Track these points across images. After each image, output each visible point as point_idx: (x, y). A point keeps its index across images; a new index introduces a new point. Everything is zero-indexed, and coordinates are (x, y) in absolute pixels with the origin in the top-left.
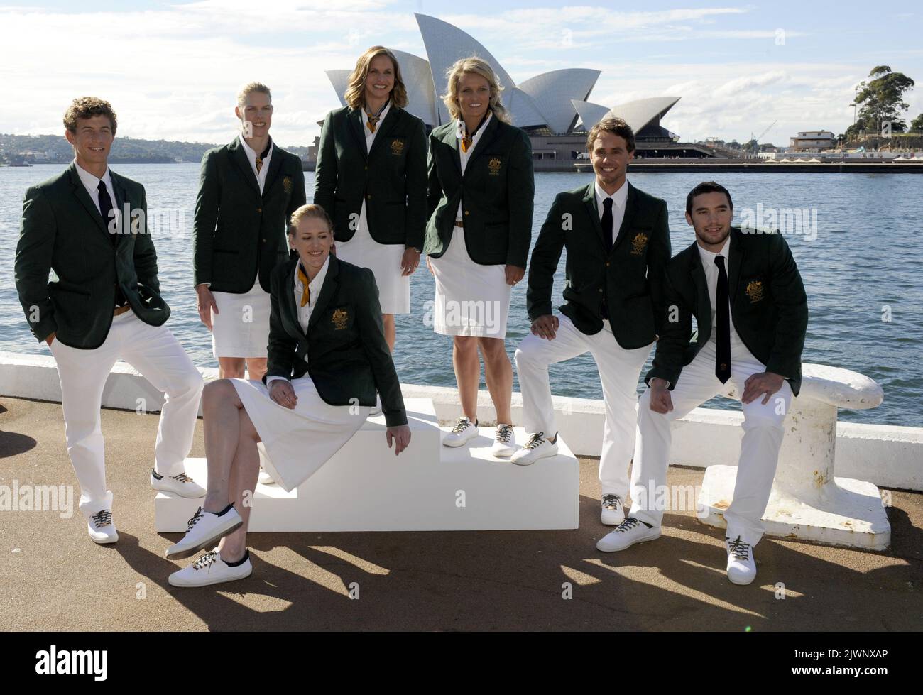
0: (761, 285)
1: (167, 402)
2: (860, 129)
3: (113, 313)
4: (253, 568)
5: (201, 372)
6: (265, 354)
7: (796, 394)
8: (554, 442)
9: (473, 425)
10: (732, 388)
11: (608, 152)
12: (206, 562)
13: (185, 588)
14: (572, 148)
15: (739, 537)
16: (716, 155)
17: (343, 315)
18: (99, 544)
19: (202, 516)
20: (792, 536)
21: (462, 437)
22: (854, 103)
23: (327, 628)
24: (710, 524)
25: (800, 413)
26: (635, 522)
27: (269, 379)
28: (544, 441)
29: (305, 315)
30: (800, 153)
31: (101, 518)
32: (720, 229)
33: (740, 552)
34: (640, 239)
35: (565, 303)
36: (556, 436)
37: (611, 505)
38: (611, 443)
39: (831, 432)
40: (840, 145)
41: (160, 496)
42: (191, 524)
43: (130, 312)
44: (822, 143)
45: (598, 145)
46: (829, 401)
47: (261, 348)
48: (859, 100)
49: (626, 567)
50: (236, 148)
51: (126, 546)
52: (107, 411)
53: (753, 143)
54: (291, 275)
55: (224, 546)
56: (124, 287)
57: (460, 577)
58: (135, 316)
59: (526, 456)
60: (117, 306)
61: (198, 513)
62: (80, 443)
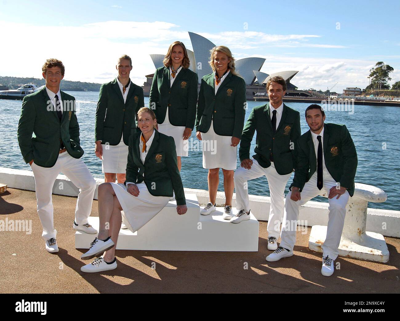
0: (337, 148)
1: (80, 193)
2: (371, 87)
3: (59, 152)
4: (117, 265)
5: (95, 180)
6: (125, 172)
7: (351, 196)
8: (249, 214)
9: (213, 206)
10: (324, 192)
11: (275, 91)
12: (97, 262)
13: (88, 273)
14: (253, 91)
15: (328, 256)
16: (313, 96)
17: (160, 156)
18: (50, 253)
19: (97, 241)
20: (348, 256)
21: (209, 211)
22: (369, 77)
23: (150, 292)
24: (313, 250)
25: (353, 204)
26: (282, 249)
27: (127, 183)
28: (244, 214)
29: (143, 156)
30: (347, 96)
31: (52, 241)
32: (317, 124)
33: (327, 262)
34: (288, 128)
35: (255, 154)
36: (249, 212)
37: (272, 241)
38: (273, 215)
39: (365, 212)
40: (363, 93)
41: (77, 233)
42: (92, 244)
43: (66, 152)
44: (356, 92)
45: (271, 87)
46: (365, 199)
47: (123, 170)
48: (371, 75)
49: (278, 268)
50: (115, 83)
51: (62, 254)
52: (54, 195)
53: (328, 91)
54: (138, 138)
55: (105, 255)
56: (64, 142)
57: (207, 271)
58: (68, 154)
59: (236, 220)
60: (61, 149)
61: (95, 240)
62: (43, 208)
